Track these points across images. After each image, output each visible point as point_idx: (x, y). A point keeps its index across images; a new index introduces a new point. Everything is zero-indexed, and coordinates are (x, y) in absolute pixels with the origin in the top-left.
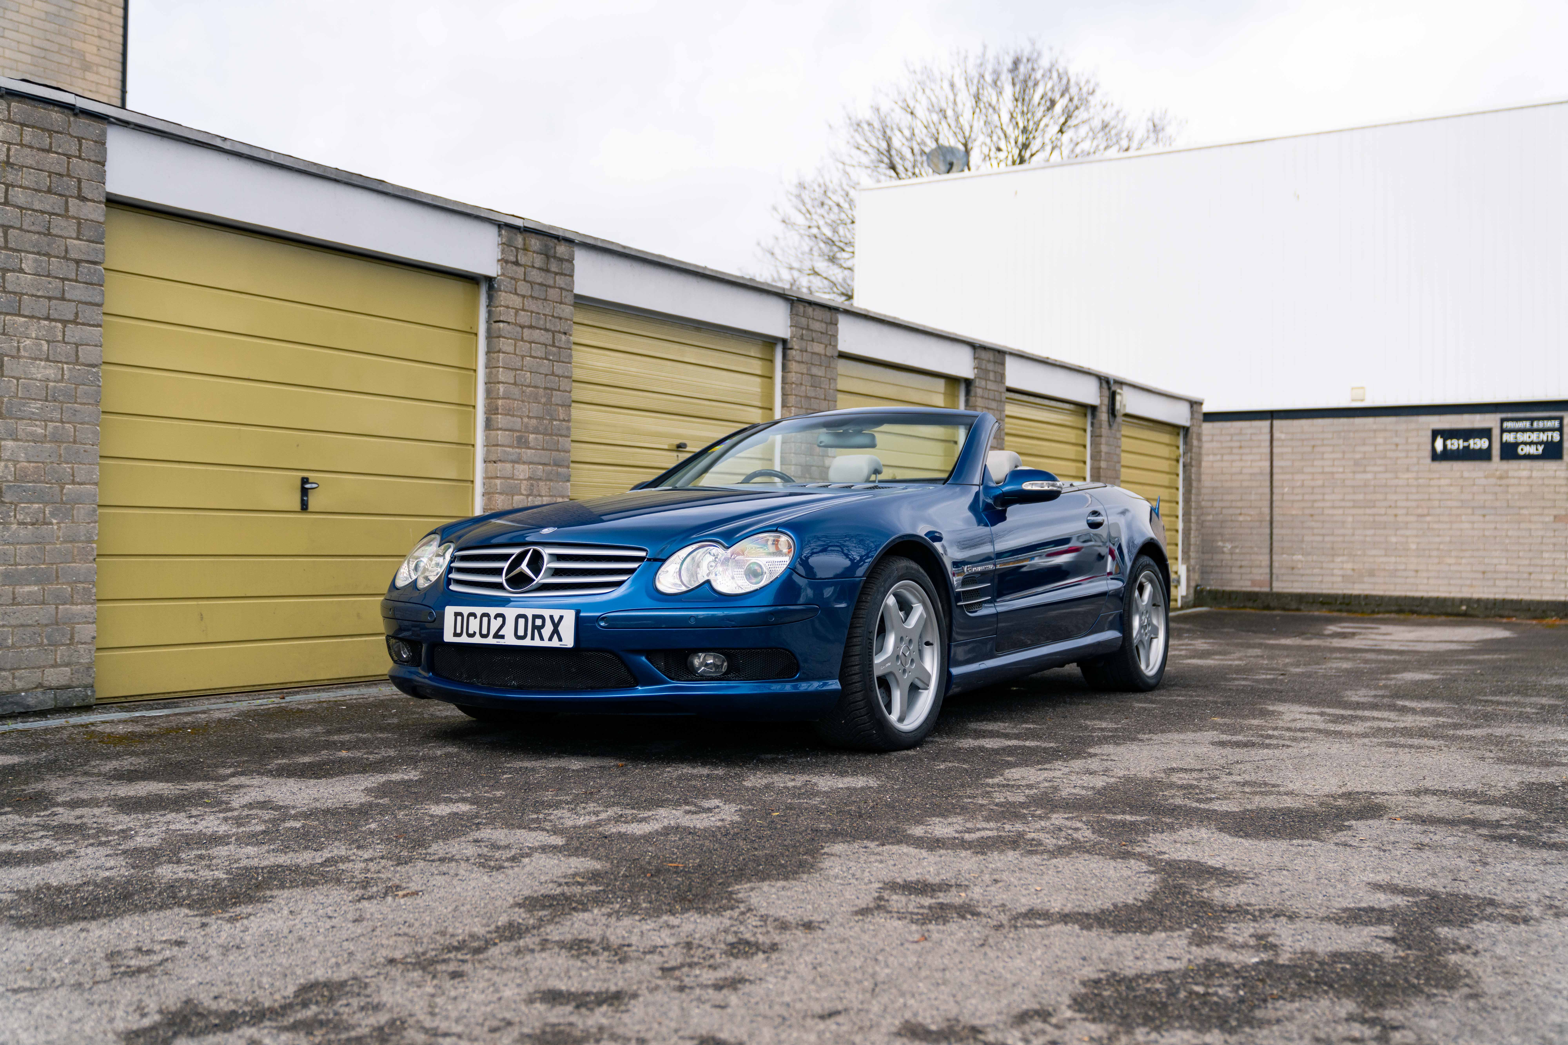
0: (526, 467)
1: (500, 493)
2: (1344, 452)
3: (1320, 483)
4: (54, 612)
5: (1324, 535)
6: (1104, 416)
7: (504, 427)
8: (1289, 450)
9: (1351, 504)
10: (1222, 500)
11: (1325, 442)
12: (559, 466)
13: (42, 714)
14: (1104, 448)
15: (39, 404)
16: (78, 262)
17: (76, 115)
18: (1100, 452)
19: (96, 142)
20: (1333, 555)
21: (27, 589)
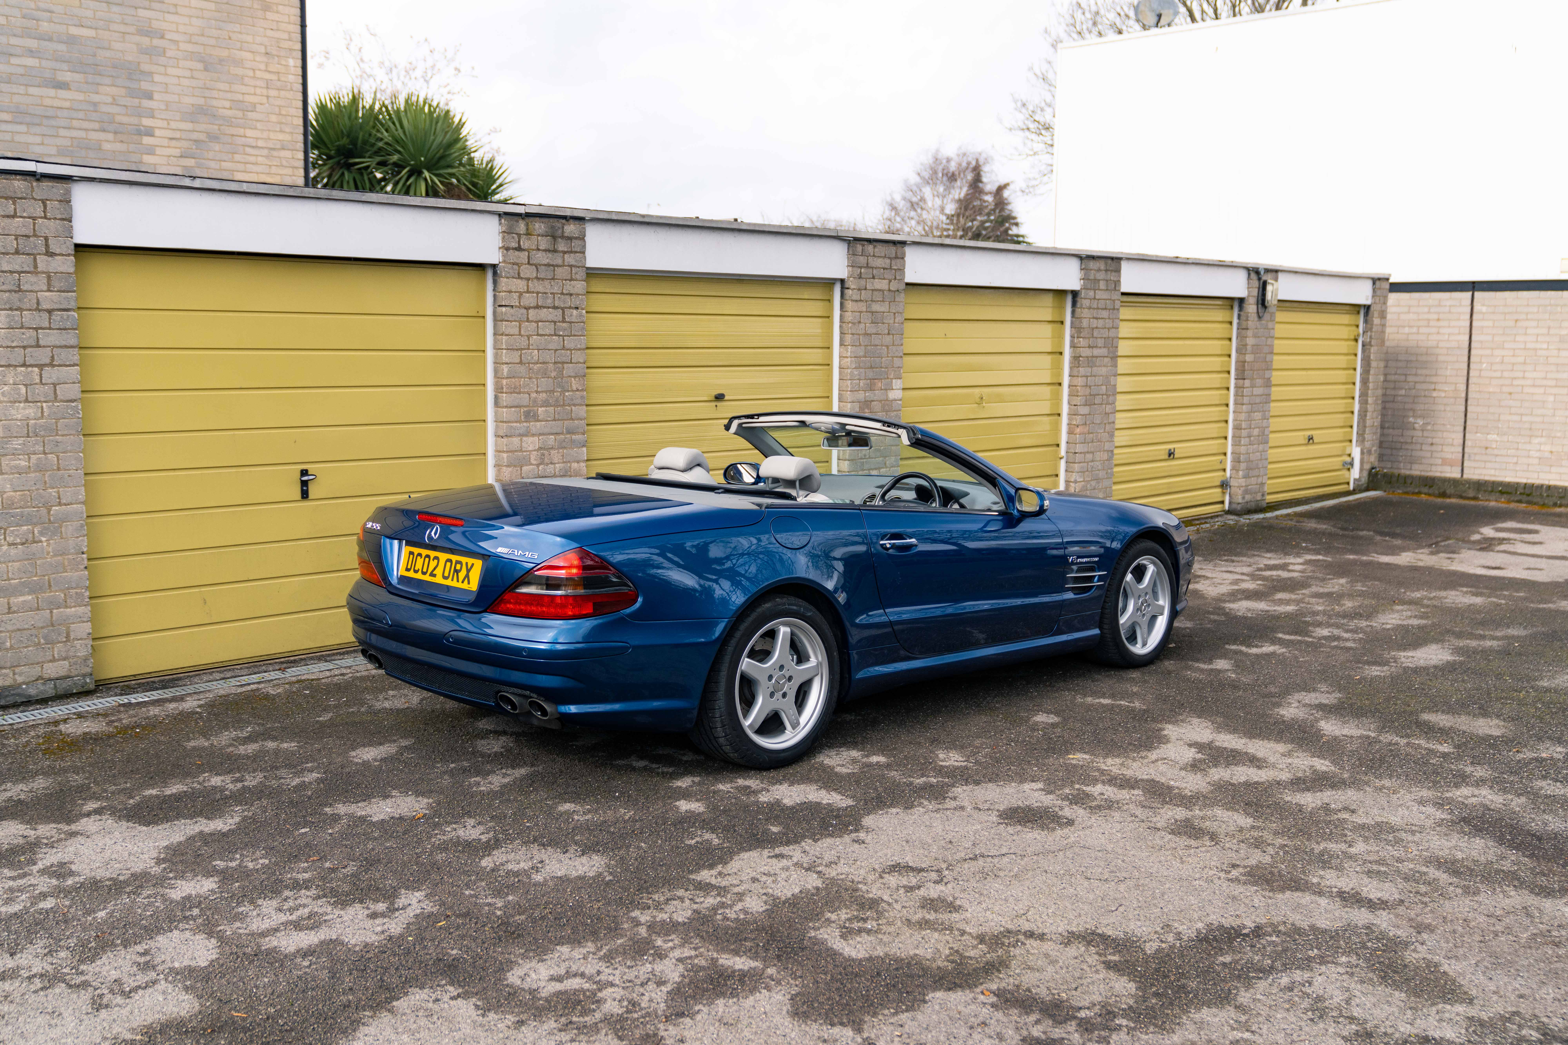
0: (536, 438)
1: (507, 466)
2: (1549, 328)
3: (1521, 360)
4: (49, 616)
5: (1522, 415)
6: (1251, 308)
7: (510, 404)
8: (1490, 324)
9: (1553, 383)
10: (1416, 375)
11: (1529, 317)
12: (573, 433)
13: (44, 701)
14: (1250, 341)
15: (21, 441)
16: (50, 312)
17: (38, 180)
18: (1246, 345)
19: (60, 201)
20: (1531, 436)
21: (21, 599)
